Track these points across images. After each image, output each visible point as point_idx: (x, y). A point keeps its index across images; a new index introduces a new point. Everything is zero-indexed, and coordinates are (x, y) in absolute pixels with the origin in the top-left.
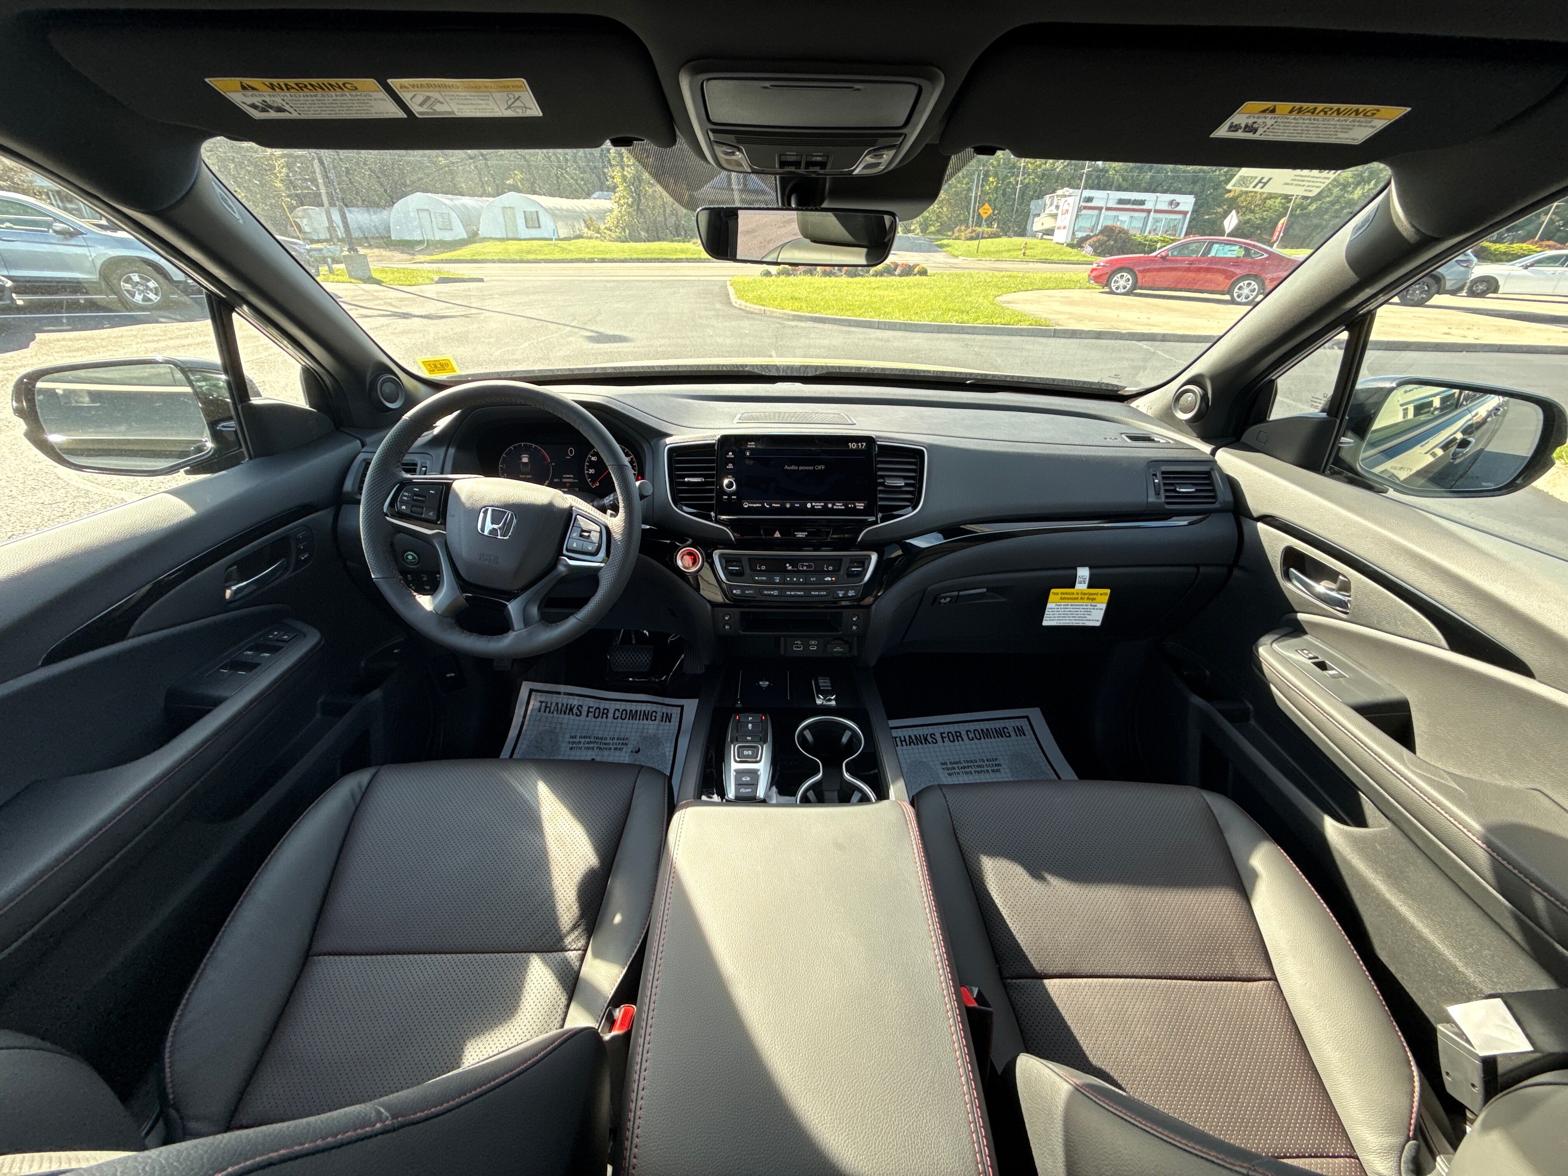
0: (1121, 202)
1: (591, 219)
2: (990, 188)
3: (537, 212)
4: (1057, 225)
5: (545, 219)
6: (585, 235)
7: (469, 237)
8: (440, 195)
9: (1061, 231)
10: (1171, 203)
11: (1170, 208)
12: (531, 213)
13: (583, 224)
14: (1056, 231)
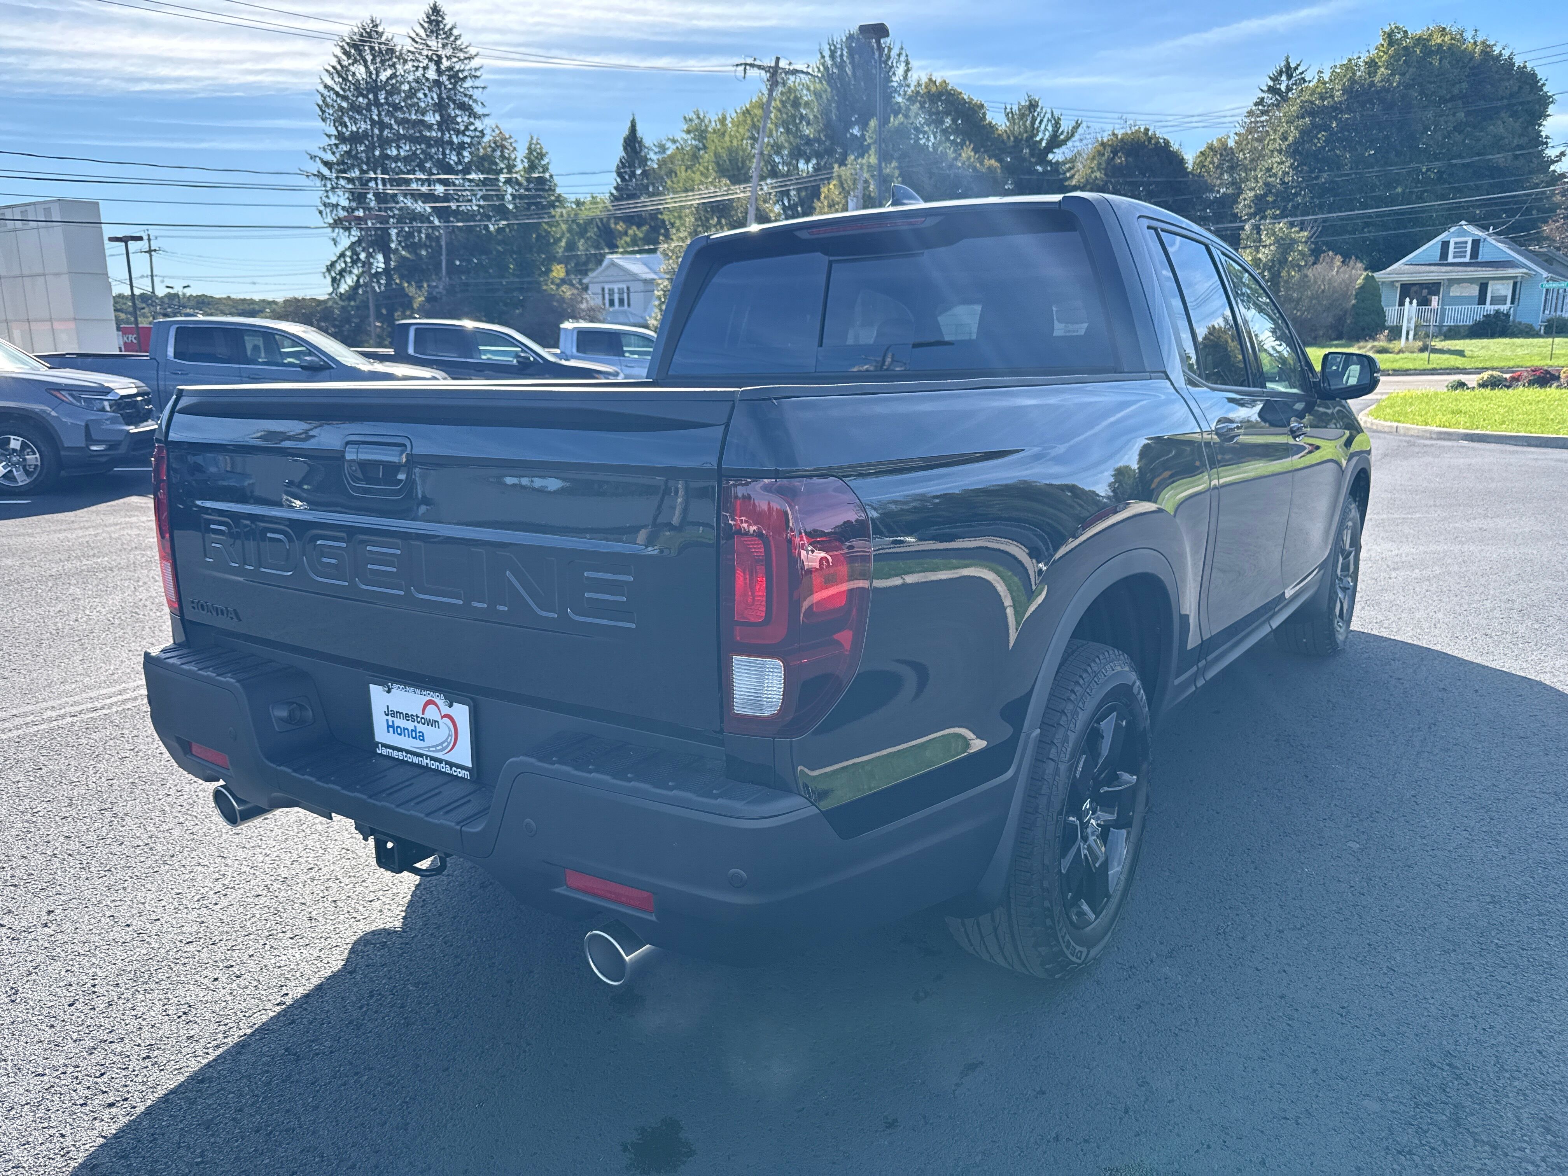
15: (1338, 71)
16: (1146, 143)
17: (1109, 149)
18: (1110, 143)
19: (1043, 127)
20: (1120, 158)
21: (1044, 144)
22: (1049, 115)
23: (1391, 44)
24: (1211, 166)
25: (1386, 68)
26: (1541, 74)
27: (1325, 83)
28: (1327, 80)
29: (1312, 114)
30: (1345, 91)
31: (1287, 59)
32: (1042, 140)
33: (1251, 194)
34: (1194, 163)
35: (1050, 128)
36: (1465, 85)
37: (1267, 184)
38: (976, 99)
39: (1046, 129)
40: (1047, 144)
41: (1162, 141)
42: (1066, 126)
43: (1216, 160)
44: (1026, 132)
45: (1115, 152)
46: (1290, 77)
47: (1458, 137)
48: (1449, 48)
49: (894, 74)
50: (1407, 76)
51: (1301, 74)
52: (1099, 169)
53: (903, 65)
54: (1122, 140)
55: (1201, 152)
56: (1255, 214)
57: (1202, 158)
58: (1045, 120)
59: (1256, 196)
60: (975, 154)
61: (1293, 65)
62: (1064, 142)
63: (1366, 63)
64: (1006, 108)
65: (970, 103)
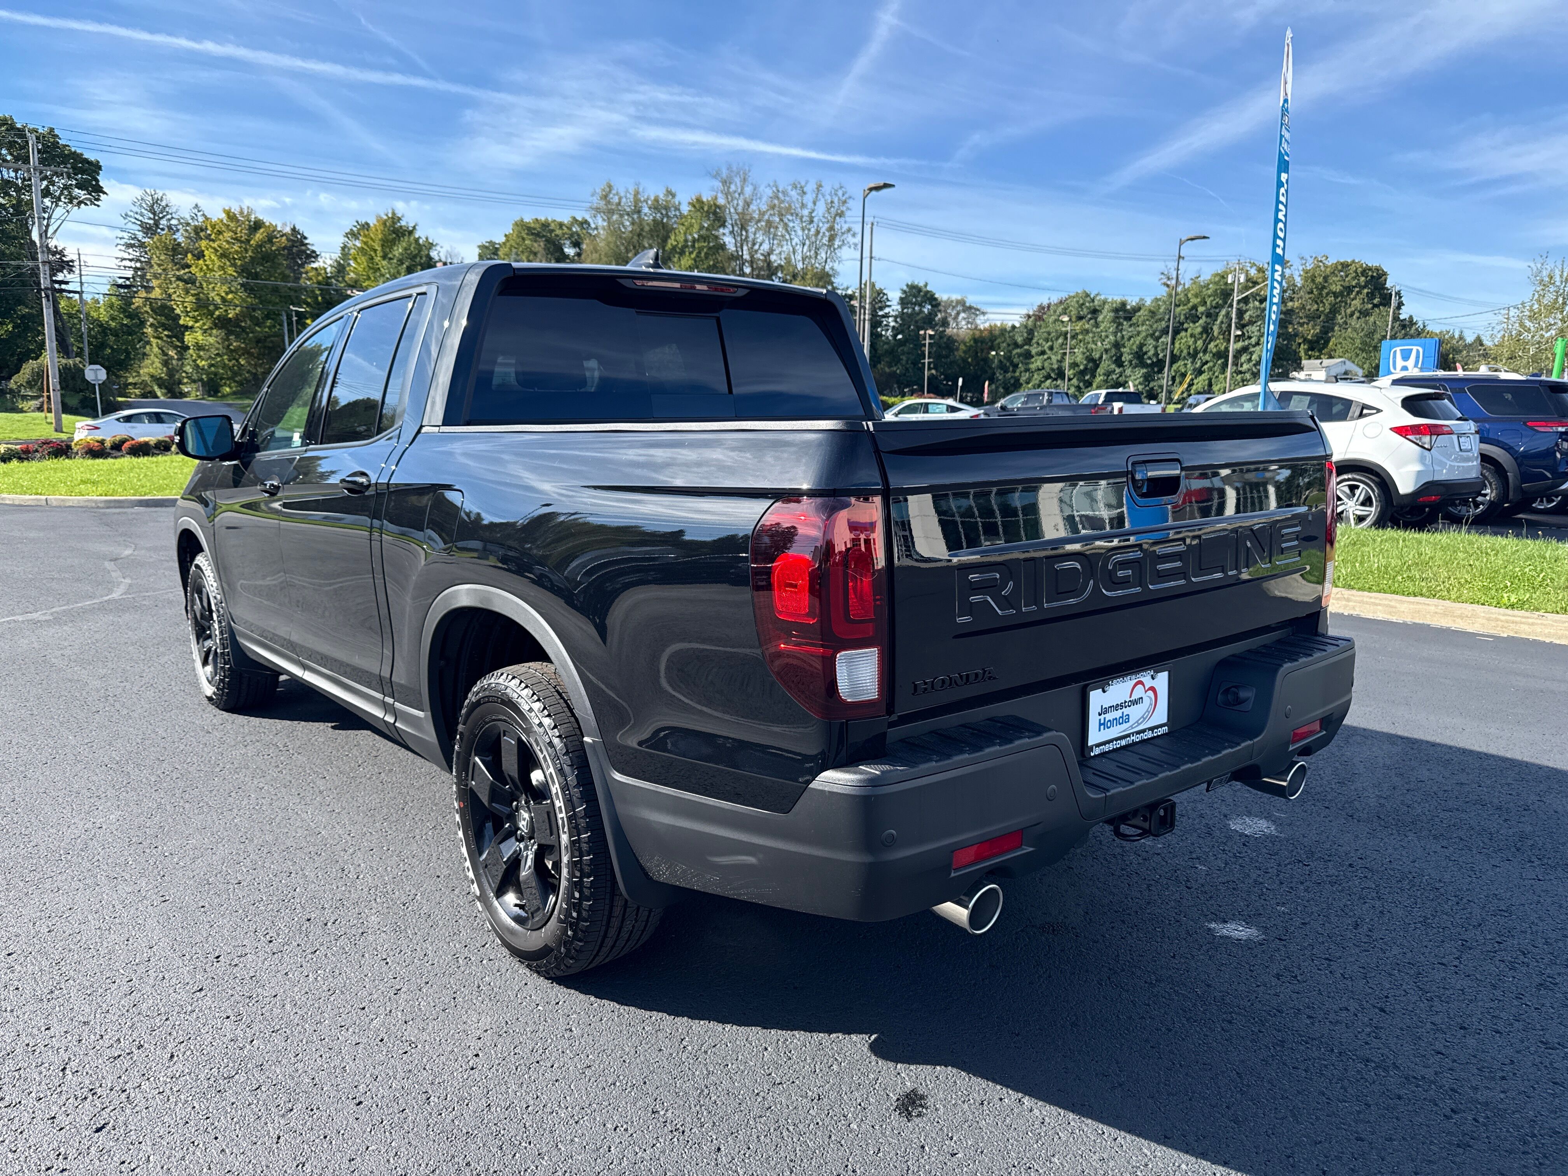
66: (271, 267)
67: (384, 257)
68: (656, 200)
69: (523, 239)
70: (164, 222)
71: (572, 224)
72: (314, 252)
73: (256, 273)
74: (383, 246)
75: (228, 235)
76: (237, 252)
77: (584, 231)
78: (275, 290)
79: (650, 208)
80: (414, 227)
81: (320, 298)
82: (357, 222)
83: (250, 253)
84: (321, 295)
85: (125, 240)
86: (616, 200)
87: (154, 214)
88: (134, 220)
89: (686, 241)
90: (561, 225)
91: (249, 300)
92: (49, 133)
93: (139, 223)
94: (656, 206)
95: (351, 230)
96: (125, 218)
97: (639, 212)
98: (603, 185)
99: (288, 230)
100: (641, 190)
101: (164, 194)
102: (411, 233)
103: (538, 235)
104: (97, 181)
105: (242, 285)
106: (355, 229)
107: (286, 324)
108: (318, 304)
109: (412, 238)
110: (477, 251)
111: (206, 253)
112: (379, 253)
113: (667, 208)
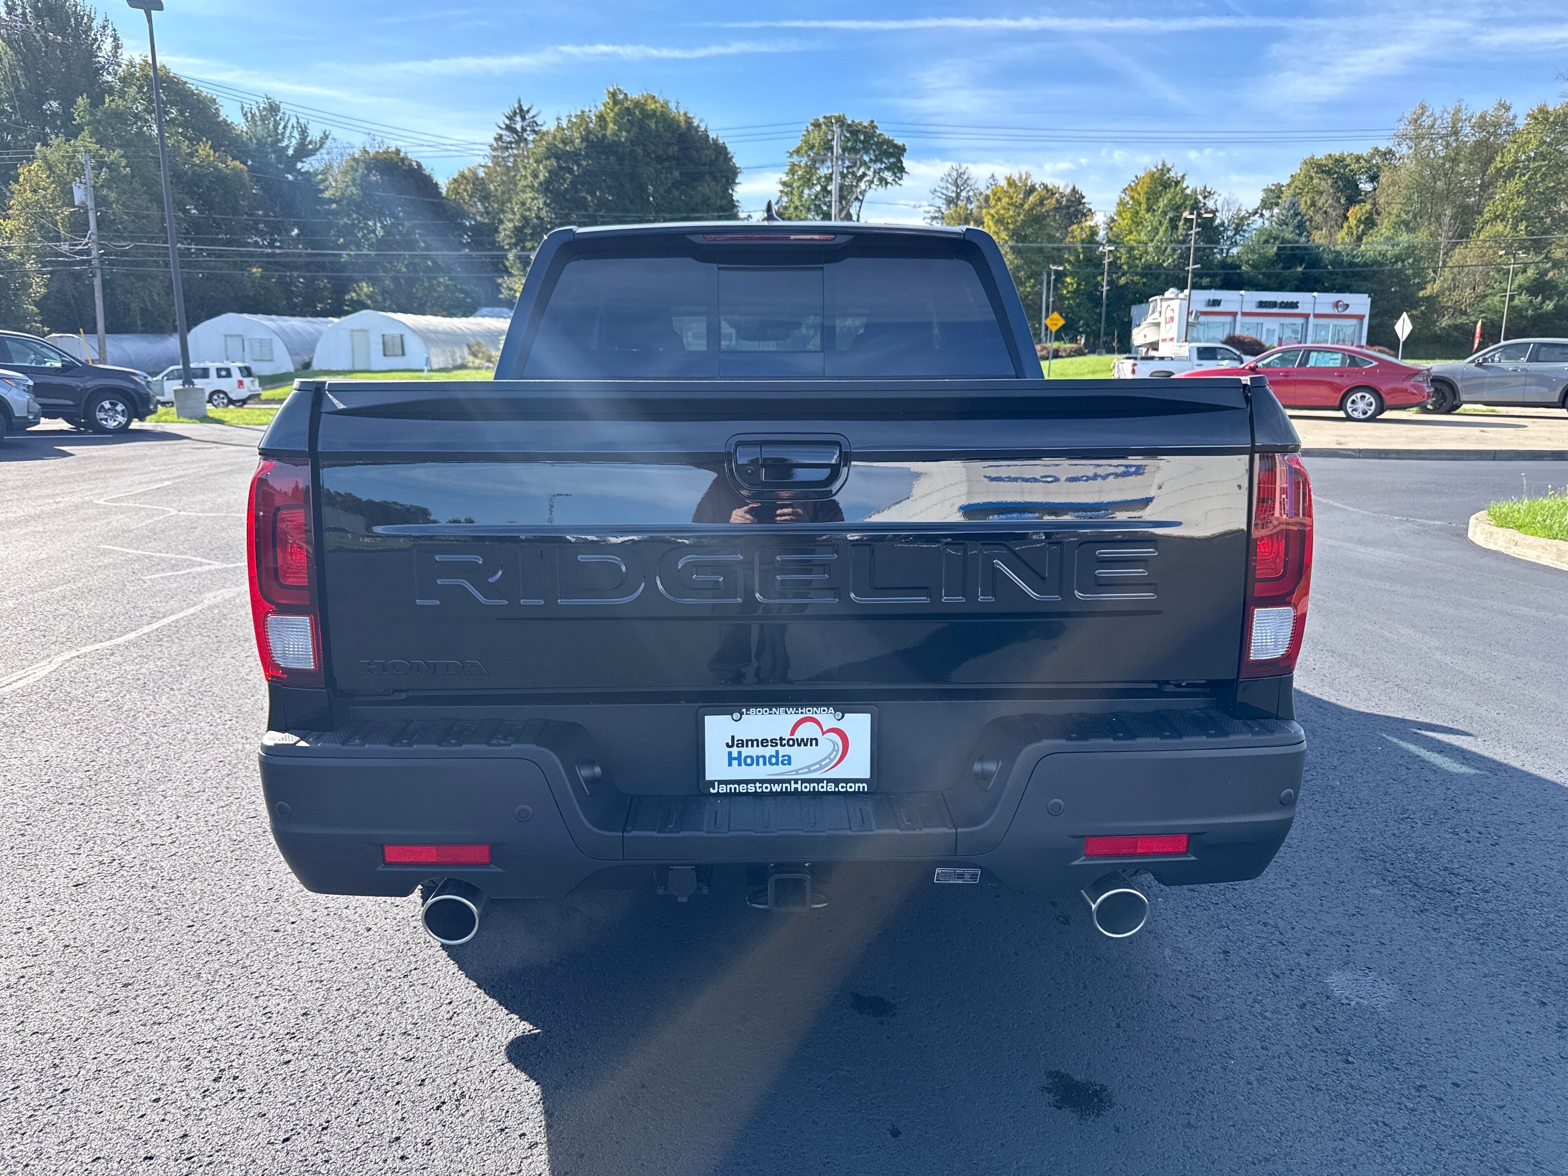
0: (1262, 304)
1: (478, 344)
2: (1068, 292)
3: (402, 336)
4: (1162, 336)
5: (413, 345)
6: (470, 365)
7: (296, 370)
8: (260, 316)
9: (1168, 343)
10: (1336, 305)
11: (1336, 312)
12: (393, 337)
13: (466, 351)
14: (1161, 345)
15: (574, 120)
16: (400, 164)
17: (362, 165)
18: (362, 158)
19: (287, 133)
20: (375, 175)
21: (290, 152)
22: (293, 121)
23: (616, 102)
24: (465, 194)
25: (614, 124)
26: (730, 148)
27: (563, 129)
28: (565, 127)
29: (558, 158)
30: (584, 139)
31: (519, 101)
32: (288, 146)
33: (511, 225)
34: (448, 189)
35: (296, 134)
36: (676, 148)
37: (525, 218)
38: (205, 92)
39: (291, 136)
40: (295, 151)
41: (414, 164)
42: (315, 134)
43: (468, 188)
44: (270, 136)
45: (369, 168)
46: (523, 118)
47: (676, 193)
48: (662, 115)
49: (99, 48)
50: (632, 133)
51: (533, 117)
52: (354, 185)
53: (110, 40)
54: (374, 158)
55: (454, 179)
56: (516, 245)
57: (456, 185)
58: (290, 125)
59: (515, 227)
60: (215, 152)
61: (525, 108)
62: (314, 152)
63: (597, 117)
64: (242, 107)
65: (198, 95)
66: (1039, 229)
67: (1148, 211)
68: (1483, 117)
69: (1312, 178)
70: (964, 194)
71: (1372, 156)
72: (1090, 210)
73: (1026, 236)
74: (1148, 199)
75: (1005, 200)
76: (1011, 217)
77: (1386, 163)
78: (1040, 250)
79: (1473, 127)
80: (1183, 177)
81: (1081, 256)
82: (1136, 177)
83: (1022, 217)
84: (1083, 252)
85: (931, 214)
86: (1429, 122)
87: (957, 187)
88: (939, 195)
89: (1517, 161)
90: (1358, 159)
91: (1016, 261)
92: (870, 125)
93: (944, 197)
94: (1482, 124)
95: (1130, 185)
96: (933, 194)
97: (1456, 133)
98: (1415, 107)
99: (1068, 191)
100: (1463, 107)
101: (967, 168)
102: (1177, 183)
103: (1329, 173)
104: (902, 162)
105: (1012, 248)
106: (1133, 184)
107: (1045, 284)
108: (1080, 262)
109: (1178, 188)
110: (1261, 195)
111: (986, 220)
112: (1144, 206)
113: (1496, 125)
